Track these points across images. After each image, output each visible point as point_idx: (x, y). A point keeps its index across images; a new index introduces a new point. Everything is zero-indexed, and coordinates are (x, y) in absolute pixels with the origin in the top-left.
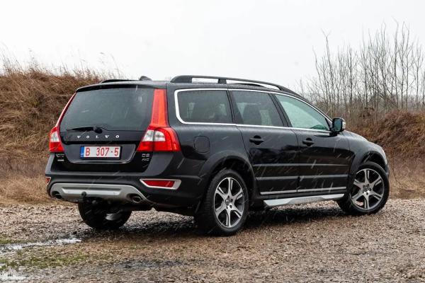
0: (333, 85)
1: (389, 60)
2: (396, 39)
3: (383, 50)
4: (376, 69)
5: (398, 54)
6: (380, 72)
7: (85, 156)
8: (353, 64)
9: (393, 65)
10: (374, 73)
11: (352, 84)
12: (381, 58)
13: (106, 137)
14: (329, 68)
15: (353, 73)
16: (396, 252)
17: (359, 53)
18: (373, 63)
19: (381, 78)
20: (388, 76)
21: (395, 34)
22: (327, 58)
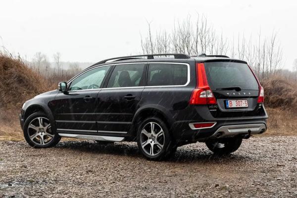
1: (193, 40)
2: (197, 26)
3: (188, 33)
4: (184, 47)
5: (199, 36)
6: (186, 49)
7: (229, 107)
8: (167, 43)
9: (195, 44)
10: (182, 50)
12: (187, 39)
13: (245, 94)
14: (150, 46)
17: (171, 35)
18: (181, 42)
20: (192, 52)
21: (197, 22)
22: (149, 39)
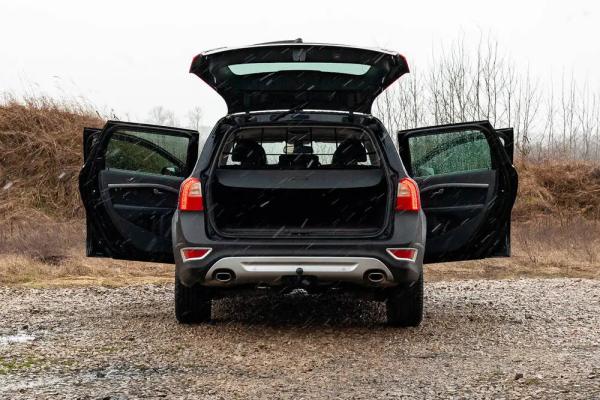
0: (390, 118)
3: (461, 69)
4: (452, 96)
5: (482, 74)
8: (419, 89)
9: (474, 90)
11: (416, 116)
12: (457, 80)
15: (418, 102)
16: (480, 355)
18: (447, 87)
19: (458, 108)
20: (468, 106)
